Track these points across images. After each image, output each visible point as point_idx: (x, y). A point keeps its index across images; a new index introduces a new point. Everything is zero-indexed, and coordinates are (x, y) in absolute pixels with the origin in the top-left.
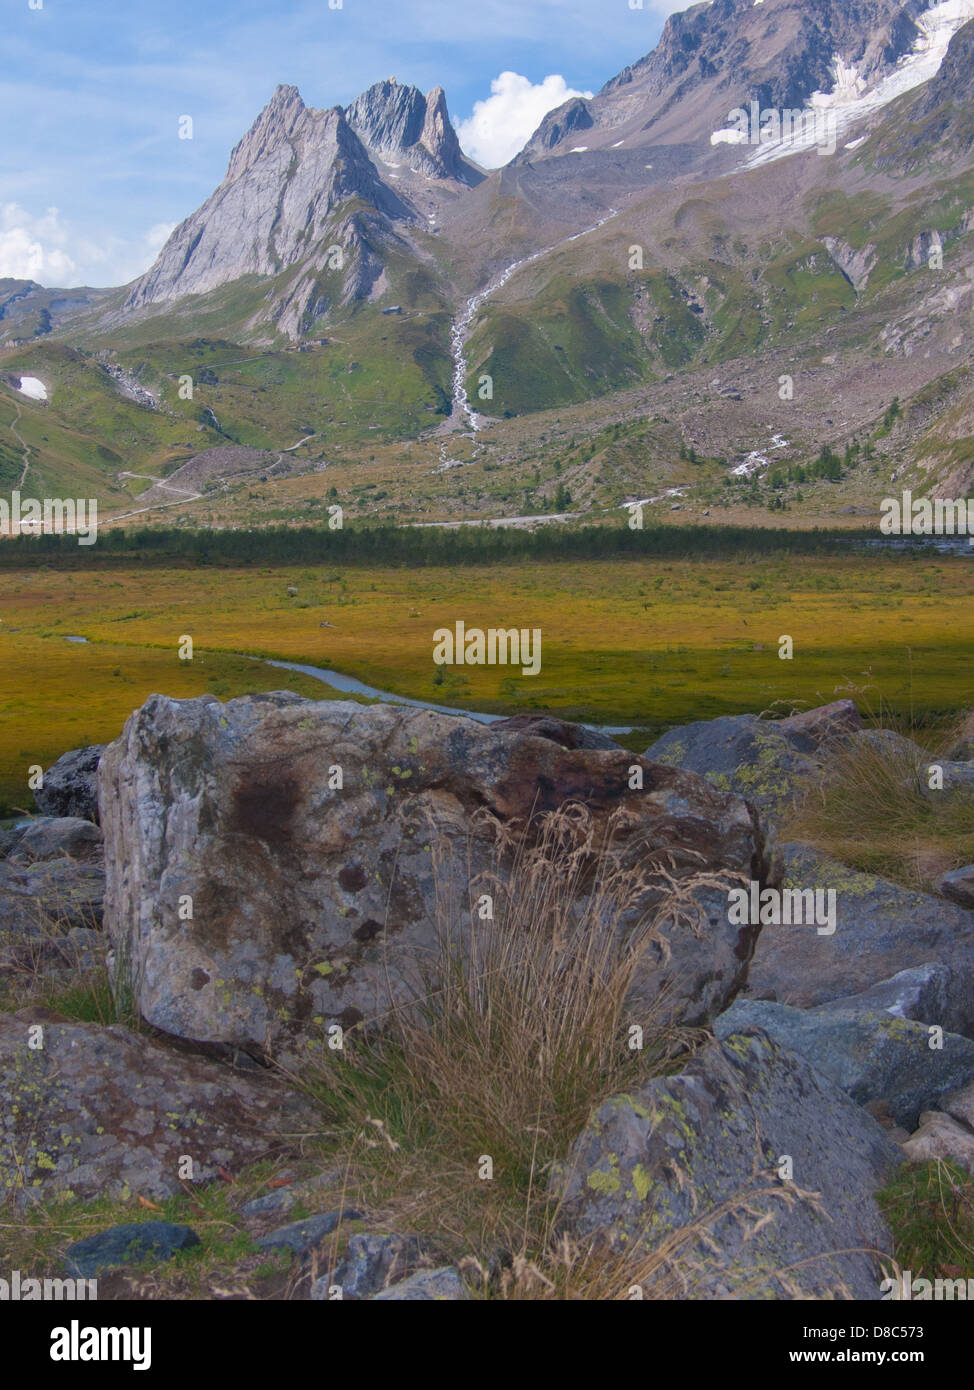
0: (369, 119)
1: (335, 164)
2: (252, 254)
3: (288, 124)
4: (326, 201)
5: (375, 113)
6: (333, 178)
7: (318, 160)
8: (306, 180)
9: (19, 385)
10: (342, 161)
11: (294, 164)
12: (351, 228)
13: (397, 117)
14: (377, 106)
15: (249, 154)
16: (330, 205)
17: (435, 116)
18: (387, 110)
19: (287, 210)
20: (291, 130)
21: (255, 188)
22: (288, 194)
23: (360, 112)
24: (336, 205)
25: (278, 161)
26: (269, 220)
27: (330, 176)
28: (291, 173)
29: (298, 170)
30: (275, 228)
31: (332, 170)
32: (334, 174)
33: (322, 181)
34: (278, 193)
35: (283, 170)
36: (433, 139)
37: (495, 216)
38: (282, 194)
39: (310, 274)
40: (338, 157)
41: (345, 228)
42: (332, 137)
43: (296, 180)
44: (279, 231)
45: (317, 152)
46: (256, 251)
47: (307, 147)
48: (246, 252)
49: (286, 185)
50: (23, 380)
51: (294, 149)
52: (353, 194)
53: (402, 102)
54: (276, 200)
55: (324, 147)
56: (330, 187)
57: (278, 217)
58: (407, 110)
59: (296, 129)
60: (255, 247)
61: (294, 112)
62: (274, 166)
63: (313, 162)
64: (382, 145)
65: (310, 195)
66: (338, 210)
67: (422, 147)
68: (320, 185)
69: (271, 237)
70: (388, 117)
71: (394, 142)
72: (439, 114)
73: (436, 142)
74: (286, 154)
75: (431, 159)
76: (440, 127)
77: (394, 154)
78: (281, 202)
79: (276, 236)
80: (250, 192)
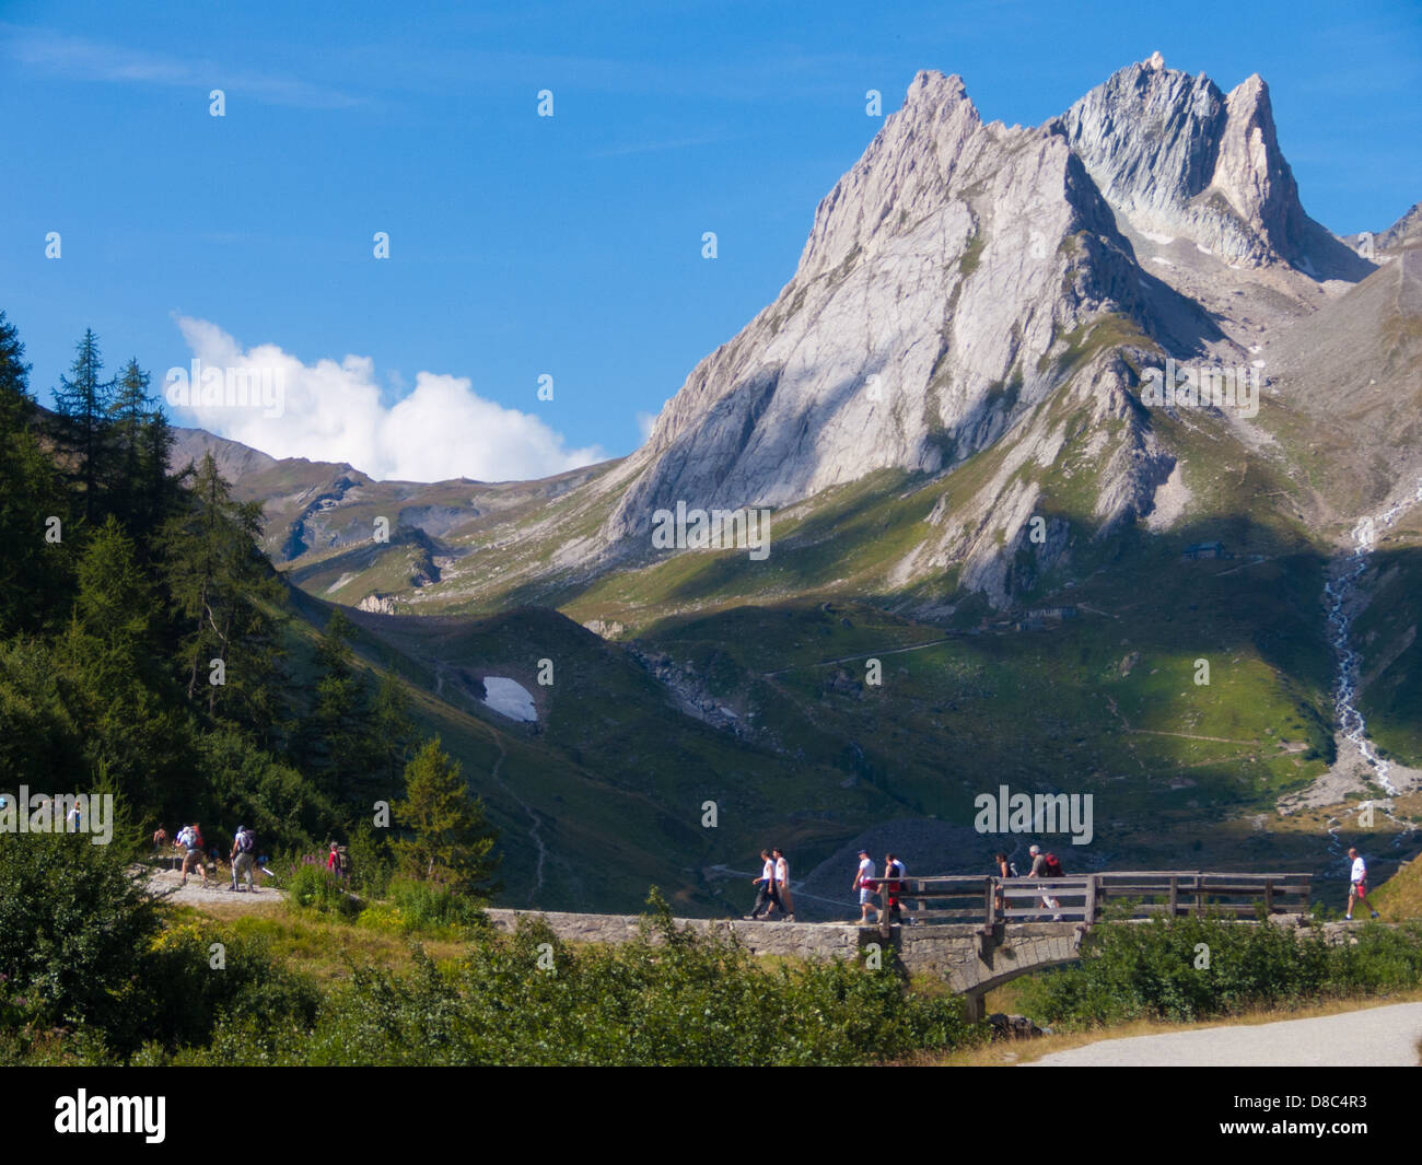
0: (1108, 143)
1: (1065, 245)
2: (891, 426)
3: (945, 154)
4: (1047, 322)
5: (1119, 131)
6: (1061, 275)
7: (1026, 236)
8: (1002, 278)
9: (482, 692)
10: (1079, 241)
11: (974, 244)
12: (1109, 380)
13: (1168, 140)
14: (1126, 115)
15: (861, 216)
16: (1056, 329)
17: (1248, 133)
18: (1145, 125)
19: (962, 337)
20: (952, 167)
21: (893, 290)
22: (964, 302)
23: (1087, 127)
24: (1068, 331)
25: (940, 235)
26: (925, 356)
27: (1054, 271)
28: (969, 262)
29: (984, 257)
30: (938, 374)
31: (1058, 258)
32: (1064, 264)
33: (1038, 281)
34: (943, 301)
35: (950, 254)
36: (1244, 184)
37: (1395, 353)
38: (952, 303)
39: (1026, 472)
40: (1075, 229)
41: (1096, 380)
42: (1054, 188)
43: (979, 276)
44: (946, 380)
45: (1023, 219)
46: (898, 420)
47: (1001, 208)
48: (875, 425)
49: (958, 287)
50: (489, 682)
51: (973, 214)
52: (1103, 307)
53: (1179, 109)
54: (938, 315)
55: (1038, 210)
56: (1056, 291)
57: (945, 350)
58: (1189, 124)
59: (962, 165)
60: (897, 414)
61: (959, 131)
62: (932, 246)
63: (1016, 239)
64: (1136, 196)
65: (1012, 310)
66: (1073, 339)
67: (1219, 200)
68: (1034, 289)
69: (930, 391)
70: (1148, 137)
71: (1160, 190)
72: (1257, 132)
73: (1251, 192)
74: (957, 223)
75: (1242, 225)
76: (1260, 160)
77: (1162, 214)
78: (948, 322)
79: (941, 391)
80: (880, 298)
